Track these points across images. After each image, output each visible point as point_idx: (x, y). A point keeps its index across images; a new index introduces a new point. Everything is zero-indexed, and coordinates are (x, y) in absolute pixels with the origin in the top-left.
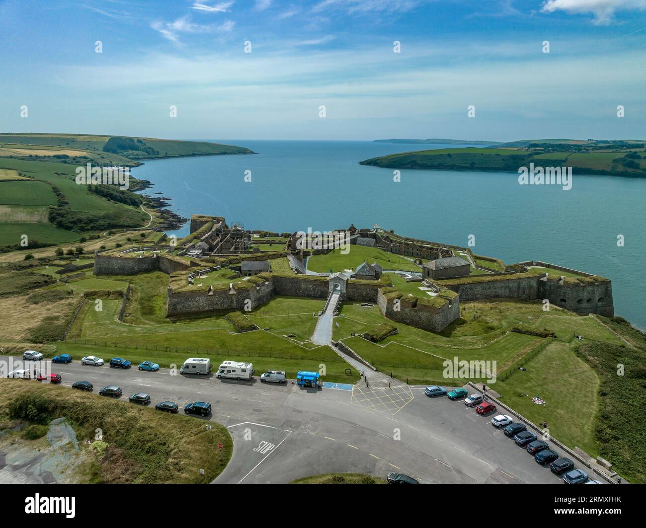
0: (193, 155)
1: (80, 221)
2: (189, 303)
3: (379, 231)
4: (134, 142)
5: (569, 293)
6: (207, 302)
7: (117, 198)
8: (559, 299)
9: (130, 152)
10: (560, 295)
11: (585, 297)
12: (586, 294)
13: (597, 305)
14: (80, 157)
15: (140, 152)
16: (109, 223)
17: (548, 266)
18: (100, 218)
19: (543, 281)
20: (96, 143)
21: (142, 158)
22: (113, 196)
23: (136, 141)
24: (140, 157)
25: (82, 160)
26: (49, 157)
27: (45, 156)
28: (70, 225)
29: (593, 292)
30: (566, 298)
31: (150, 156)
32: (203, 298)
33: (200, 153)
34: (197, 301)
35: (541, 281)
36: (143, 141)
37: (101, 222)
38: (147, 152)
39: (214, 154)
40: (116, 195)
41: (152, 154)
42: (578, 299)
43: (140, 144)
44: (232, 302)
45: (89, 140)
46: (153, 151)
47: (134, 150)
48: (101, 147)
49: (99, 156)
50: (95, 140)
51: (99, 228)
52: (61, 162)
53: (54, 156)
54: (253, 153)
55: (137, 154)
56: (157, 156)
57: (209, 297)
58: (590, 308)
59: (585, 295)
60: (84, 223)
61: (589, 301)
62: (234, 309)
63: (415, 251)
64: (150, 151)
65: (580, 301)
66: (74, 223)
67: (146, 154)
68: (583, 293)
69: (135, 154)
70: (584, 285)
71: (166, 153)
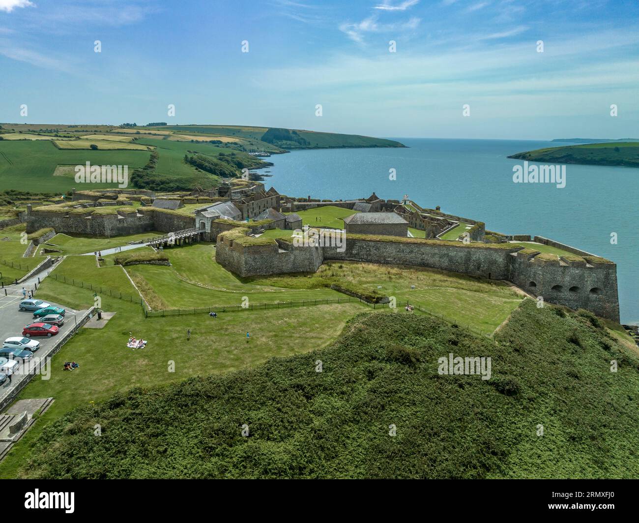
0: (344, 147)
1: (153, 182)
2: (45, 223)
3: (408, 203)
4: (289, 133)
5: (540, 274)
6: (63, 224)
7: (207, 168)
8: (529, 282)
9: (284, 142)
10: (529, 277)
11: (567, 284)
12: (567, 278)
13: (588, 298)
14: (232, 143)
15: (293, 143)
16: (178, 186)
17: (547, 243)
18: (171, 181)
19: (513, 257)
20: (257, 133)
21: (293, 148)
22: (204, 166)
23: (291, 132)
24: (292, 147)
25: (233, 145)
26: (206, 142)
27: (203, 141)
28: (143, 184)
29: (582, 277)
30: (536, 280)
31: (301, 146)
32: (59, 219)
33: (349, 145)
34: (53, 222)
35: (511, 255)
36: (298, 133)
37: (172, 185)
38: (299, 142)
39: (364, 147)
40: (206, 166)
41: (303, 145)
42: (553, 284)
43: (294, 135)
44: (86, 227)
45: (252, 131)
46: (305, 142)
47: (287, 140)
48: (260, 137)
49: (249, 143)
50: (257, 131)
51: (167, 189)
52: (215, 146)
53: (210, 142)
54: (403, 146)
55: (290, 144)
56: (308, 146)
57: (64, 219)
58: (575, 301)
59: (567, 280)
60: (155, 185)
61: (574, 289)
62: (88, 234)
63: (418, 222)
64: (302, 141)
65: (557, 288)
66: (147, 183)
67: (298, 144)
68: (563, 277)
69: (288, 144)
70: (567, 265)
71: (317, 144)
